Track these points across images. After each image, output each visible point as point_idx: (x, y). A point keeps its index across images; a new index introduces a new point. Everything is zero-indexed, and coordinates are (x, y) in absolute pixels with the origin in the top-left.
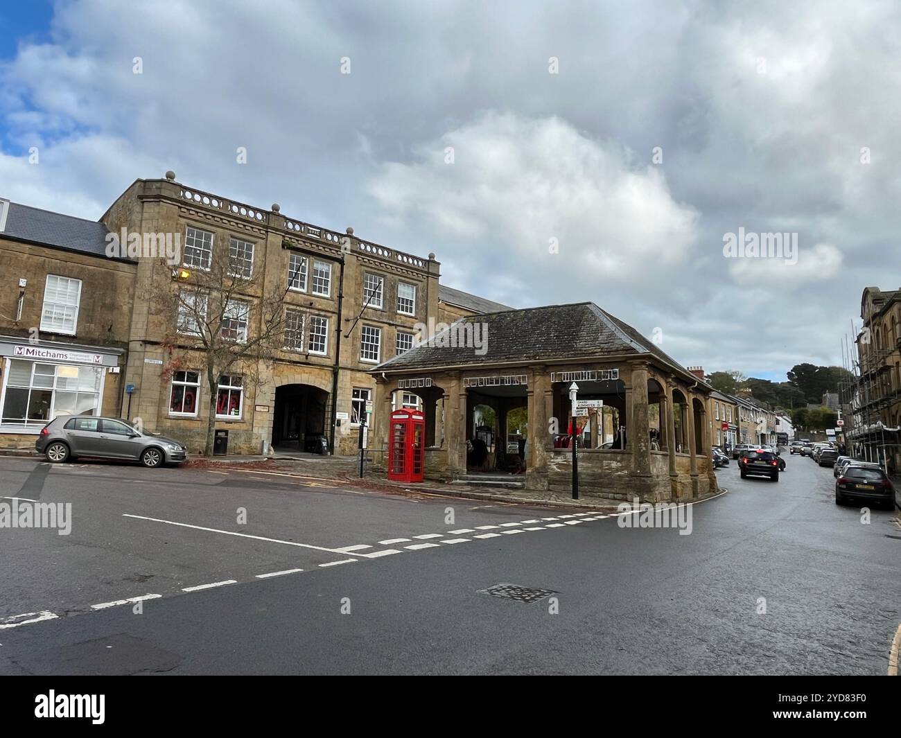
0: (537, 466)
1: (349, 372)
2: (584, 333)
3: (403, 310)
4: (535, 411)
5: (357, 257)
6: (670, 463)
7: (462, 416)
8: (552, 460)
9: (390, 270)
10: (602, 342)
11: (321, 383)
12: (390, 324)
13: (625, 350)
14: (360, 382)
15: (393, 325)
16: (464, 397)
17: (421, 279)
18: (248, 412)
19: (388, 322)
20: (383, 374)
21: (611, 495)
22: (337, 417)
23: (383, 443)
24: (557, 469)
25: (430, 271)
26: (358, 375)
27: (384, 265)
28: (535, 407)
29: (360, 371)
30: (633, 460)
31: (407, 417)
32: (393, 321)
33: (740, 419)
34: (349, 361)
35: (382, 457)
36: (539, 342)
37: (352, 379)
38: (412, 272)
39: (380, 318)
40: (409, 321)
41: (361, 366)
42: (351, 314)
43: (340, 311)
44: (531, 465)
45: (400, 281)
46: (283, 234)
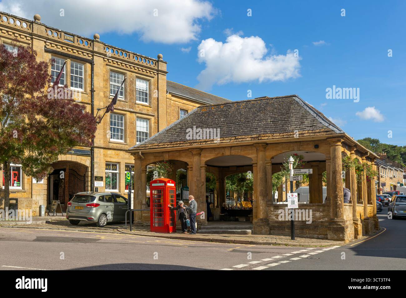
0: (261, 217)
1: (102, 150)
2: (293, 119)
3: (140, 100)
4: (259, 177)
5: (104, 58)
6: (353, 212)
7: (203, 182)
8: (272, 213)
9: (129, 69)
10: (308, 125)
11: (81, 159)
12: (131, 112)
13: (325, 132)
14: (111, 157)
15: (133, 112)
16: (204, 168)
17: (153, 75)
18: (27, 183)
19: (130, 110)
20: (140, 153)
21: (316, 236)
22: (95, 185)
23: (142, 204)
24: (276, 219)
25: (160, 69)
26: (109, 152)
27: (124, 65)
28: (258, 174)
29: (110, 149)
30: (331, 210)
31: (163, 184)
32: (133, 109)
33: (380, 176)
34: (102, 142)
35: (142, 215)
36: (260, 127)
37: (105, 155)
38: (146, 70)
39: (123, 107)
40: (145, 109)
41: (111, 145)
42: (102, 104)
43: (92, 101)
44: (256, 217)
45: (137, 77)
46: (45, 40)
